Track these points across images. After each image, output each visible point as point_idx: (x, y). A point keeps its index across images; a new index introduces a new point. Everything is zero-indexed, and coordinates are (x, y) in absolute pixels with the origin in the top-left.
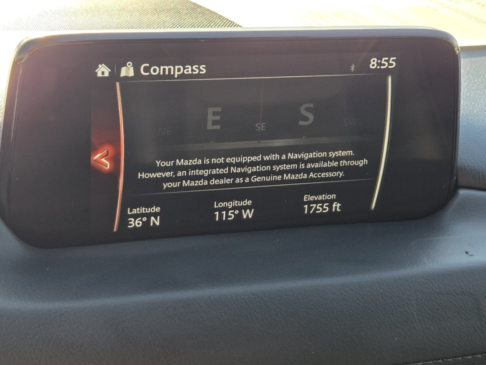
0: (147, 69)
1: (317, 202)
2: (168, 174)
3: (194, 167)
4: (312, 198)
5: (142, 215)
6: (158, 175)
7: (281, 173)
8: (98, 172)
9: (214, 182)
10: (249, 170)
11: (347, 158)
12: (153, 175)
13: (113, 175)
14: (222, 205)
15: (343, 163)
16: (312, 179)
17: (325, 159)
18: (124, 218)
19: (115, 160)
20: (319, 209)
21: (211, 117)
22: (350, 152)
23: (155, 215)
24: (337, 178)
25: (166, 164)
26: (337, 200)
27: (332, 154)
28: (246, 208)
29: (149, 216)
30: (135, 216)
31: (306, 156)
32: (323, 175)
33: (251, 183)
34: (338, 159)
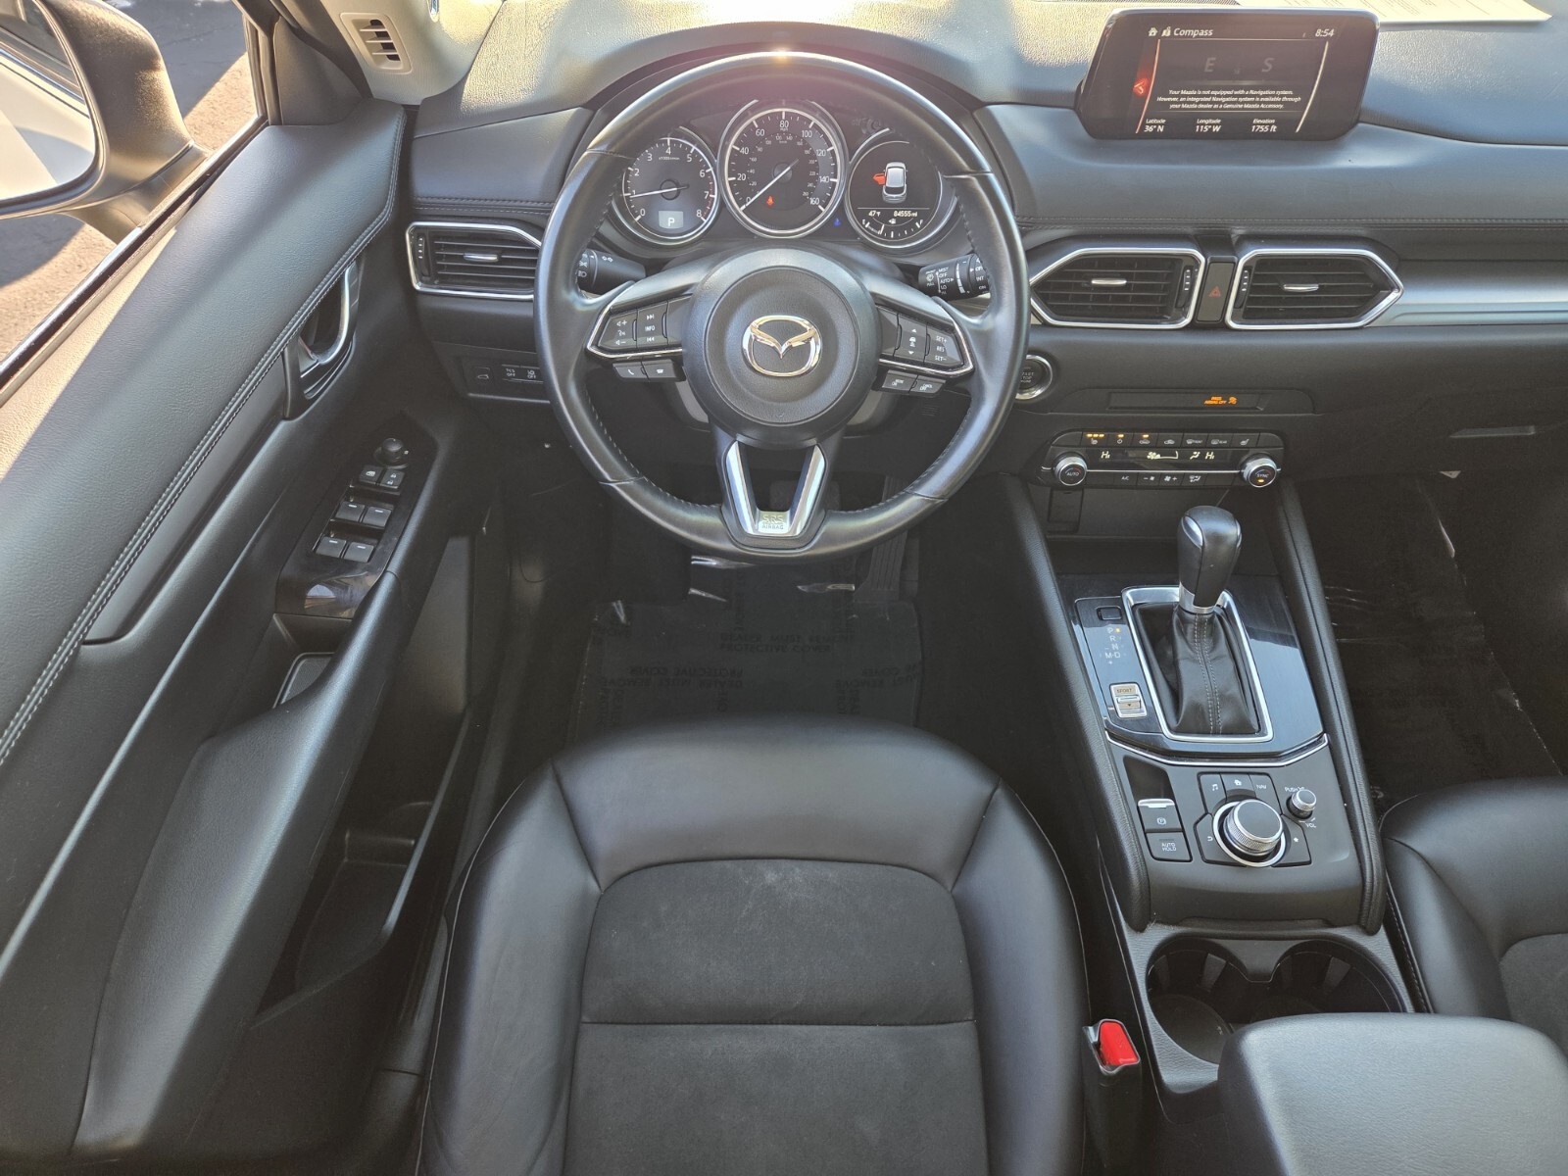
0: (1178, 32)
1: (1261, 124)
2: (1175, 99)
3: (1191, 96)
4: (1258, 122)
5: (1154, 124)
6: (1169, 99)
7: (1243, 103)
8: (1136, 95)
9: (1201, 106)
10: (1223, 100)
11: (1288, 96)
12: (1165, 99)
13: (1144, 97)
14: (1202, 121)
15: (1285, 99)
16: (1262, 109)
17: (1273, 96)
18: (1144, 124)
19: (1147, 89)
20: (1263, 129)
21: (1208, 64)
22: (1291, 93)
23: (1161, 125)
24: (1278, 109)
25: (1175, 93)
26: (1275, 124)
27: (1279, 93)
28: (1216, 125)
29: (1157, 125)
30: (1150, 125)
31: (1261, 93)
32: (1270, 106)
33: (1223, 109)
34: (1282, 96)
